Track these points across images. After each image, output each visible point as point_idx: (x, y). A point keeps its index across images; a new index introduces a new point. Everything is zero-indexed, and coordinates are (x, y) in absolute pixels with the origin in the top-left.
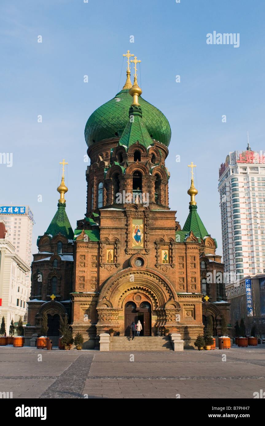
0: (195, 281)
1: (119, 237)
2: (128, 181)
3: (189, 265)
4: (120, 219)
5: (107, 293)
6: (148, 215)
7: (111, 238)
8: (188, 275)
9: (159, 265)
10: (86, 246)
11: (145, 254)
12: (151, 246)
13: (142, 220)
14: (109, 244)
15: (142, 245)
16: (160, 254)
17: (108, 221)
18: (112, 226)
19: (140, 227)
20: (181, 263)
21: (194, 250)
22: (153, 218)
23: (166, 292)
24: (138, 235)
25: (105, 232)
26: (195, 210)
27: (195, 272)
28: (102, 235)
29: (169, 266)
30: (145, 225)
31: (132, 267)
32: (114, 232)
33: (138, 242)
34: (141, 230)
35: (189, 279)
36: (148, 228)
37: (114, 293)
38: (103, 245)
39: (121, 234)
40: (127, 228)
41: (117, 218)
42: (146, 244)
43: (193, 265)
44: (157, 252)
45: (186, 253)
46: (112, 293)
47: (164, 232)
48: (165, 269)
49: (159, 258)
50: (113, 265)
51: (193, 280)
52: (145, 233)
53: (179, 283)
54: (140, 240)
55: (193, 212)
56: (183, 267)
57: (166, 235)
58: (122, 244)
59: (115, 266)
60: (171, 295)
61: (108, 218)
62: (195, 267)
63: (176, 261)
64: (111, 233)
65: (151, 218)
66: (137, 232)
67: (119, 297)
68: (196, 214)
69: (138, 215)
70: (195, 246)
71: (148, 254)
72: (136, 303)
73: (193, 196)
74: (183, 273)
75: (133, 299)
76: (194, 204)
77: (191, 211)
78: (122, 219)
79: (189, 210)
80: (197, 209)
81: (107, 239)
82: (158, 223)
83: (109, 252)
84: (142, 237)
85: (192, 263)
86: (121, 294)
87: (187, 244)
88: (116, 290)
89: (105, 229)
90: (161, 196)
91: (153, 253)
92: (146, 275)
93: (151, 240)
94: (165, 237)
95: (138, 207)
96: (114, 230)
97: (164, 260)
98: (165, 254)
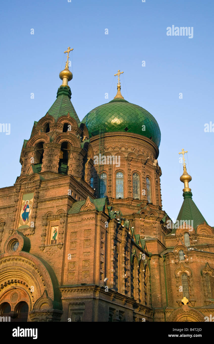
1: (5, 218)
3: (83, 243)
4: (10, 196)
6: (37, 186)
8: (80, 257)
9: (43, 247)
11: (29, 235)
12: (38, 223)
13: (33, 194)
15: (29, 224)
16: (48, 232)
20: (74, 241)
21: (90, 220)
22: (44, 188)
24: (26, 211)
27: (90, 252)
30: (36, 198)
32: (2, 213)
33: (25, 220)
35: (81, 264)
36: (36, 201)
39: (8, 214)
41: (7, 196)
43: (88, 243)
44: (43, 231)
47: (54, 203)
48: (50, 252)
49: (44, 238)
52: (33, 208)
53: (68, 271)
56: (76, 247)
57: (56, 206)
58: (8, 225)
60: (46, 288)
63: (67, 239)
66: (26, 208)
69: (28, 188)
71: (32, 233)
73: (186, 183)
74: (75, 255)
76: (188, 190)
78: (13, 195)
79: (183, 198)
82: (49, 193)
85: (86, 240)
87: (82, 215)
91: (39, 232)
93: (39, 216)
94: (54, 209)
95: (29, 179)
96: (2, 210)
97: (53, 239)
98: (54, 232)
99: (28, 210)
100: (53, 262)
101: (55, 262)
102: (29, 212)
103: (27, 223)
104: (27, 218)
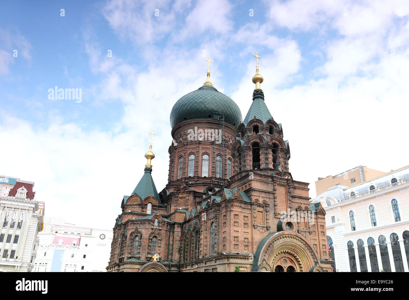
0: (326, 248)
1: (267, 200)
4: (267, 183)
5: (265, 256)
6: (290, 183)
7: (261, 201)
8: (320, 242)
10: (240, 205)
13: (284, 187)
14: (259, 206)
17: (257, 183)
18: (261, 188)
20: (314, 230)
25: (256, 194)
27: (325, 240)
28: (253, 196)
29: (307, 233)
30: (287, 192)
31: (284, 230)
32: (263, 195)
35: (321, 246)
36: (290, 195)
38: (255, 206)
39: (269, 198)
40: (274, 193)
41: (265, 182)
45: (317, 222)
46: (269, 256)
47: (301, 201)
48: (304, 235)
49: (299, 224)
50: (264, 227)
51: (324, 248)
52: (288, 199)
56: (316, 235)
58: (271, 208)
59: (266, 228)
60: (316, 261)
61: (257, 181)
62: (324, 235)
64: (261, 195)
65: (292, 186)
67: (272, 260)
69: (282, 182)
74: (316, 240)
75: (281, 263)
78: (270, 183)
81: (257, 200)
82: (297, 192)
85: (322, 232)
86: (273, 258)
87: (318, 214)
88: (272, 253)
89: (256, 192)
92: (295, 240)
93: (292, 207)
94: (302, 205)
95: (282, 175)
96: (263, 193)
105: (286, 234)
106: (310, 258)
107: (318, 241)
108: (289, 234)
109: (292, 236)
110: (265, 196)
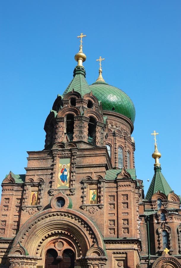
0: (128, 224)
1: (43, 177)
2: (60, 124)
3: (121, 206)
4: (47, 159)
5: (23, 238)
6: (75, 153)
7: (36, 179)
8: (119, 216)
9: (85, 206)
10: (12, 189)
11: (70, 195)
12: (77, 185)
13: (69, 159)
14: (34, 186)
15: (68, 185)
16: (87, 194)
17: (34, 162)
19: (67, 166)
20: (112, 203)
21: (126, 187)
22: (81, 156)
23: (89, 237)
24: (64, 174)
25: (31, 173)
26: (159, 171)
27: (128, 213)
28: (27, 176)
29: (96, 207)
30: (72, 164)
31: (51, 208)
32: (40, 172)
33: (64, 182)
34: (68, 170)
35: (121, 222)
36: (74, 166)
37: (31, 238)
38: (28, 186)
39: (46, 175)
40: (53, 168)
41: (43, 159)
42: (71, 183)
43: (126, 205)
44: (83, 192)
45: (117, 192)
46: (28, 238)
47: (92, 170)
48: (91, 210)
49: (85, 199)
50: (35, 207)
52: (71, 172)
53: (108, 227)
54: (67, 180)
55: (157, 173)
56: (114, 208)
57: (94, 172)
58: (47, 185)
59: (37, 208)
60: (95, 240)
61: (34, 159)
62: (127, 207)
63: (105, 201)
64: (37, 174)
65: (78, 156)
66: (64, 172)
67: (38, 243)
68: (160, 174)
69: (65, 154)
70: (128, 183)
71: (73, 194)
72: (57, 251)
73: (157, 159)
74: (114, 214)
75: (55, 246)
76: (159, 166)
77: (155, 172)
78: (49, 159)
79: (154, 171)
80: (161, 170)
81: (32, 180)
82: (86, 160)
83: (34, 195)
84: (68, 177)
85: (124, 203)
86: (41, 240)
87: (118, 182)
88: (33, 235)
89: (31, 171)
90: (97, 138)
91: (78, 193)
92: (67, 217)
93: (77, 179)
94: (93, 175)
95: (65, 146)
96: (39, 171)
97: (93, 200)
98: (93, 194)
99: (66, 173)
100: (95, 219)
101: (97, 219)
102: (67, 175)
103: (66, 185)
104: (66, 180)
105: (54, 212)
106: (88, 238)
107: (116, 215)
108: (58, 212)
109: (63, 213)
110: (41, 174)
